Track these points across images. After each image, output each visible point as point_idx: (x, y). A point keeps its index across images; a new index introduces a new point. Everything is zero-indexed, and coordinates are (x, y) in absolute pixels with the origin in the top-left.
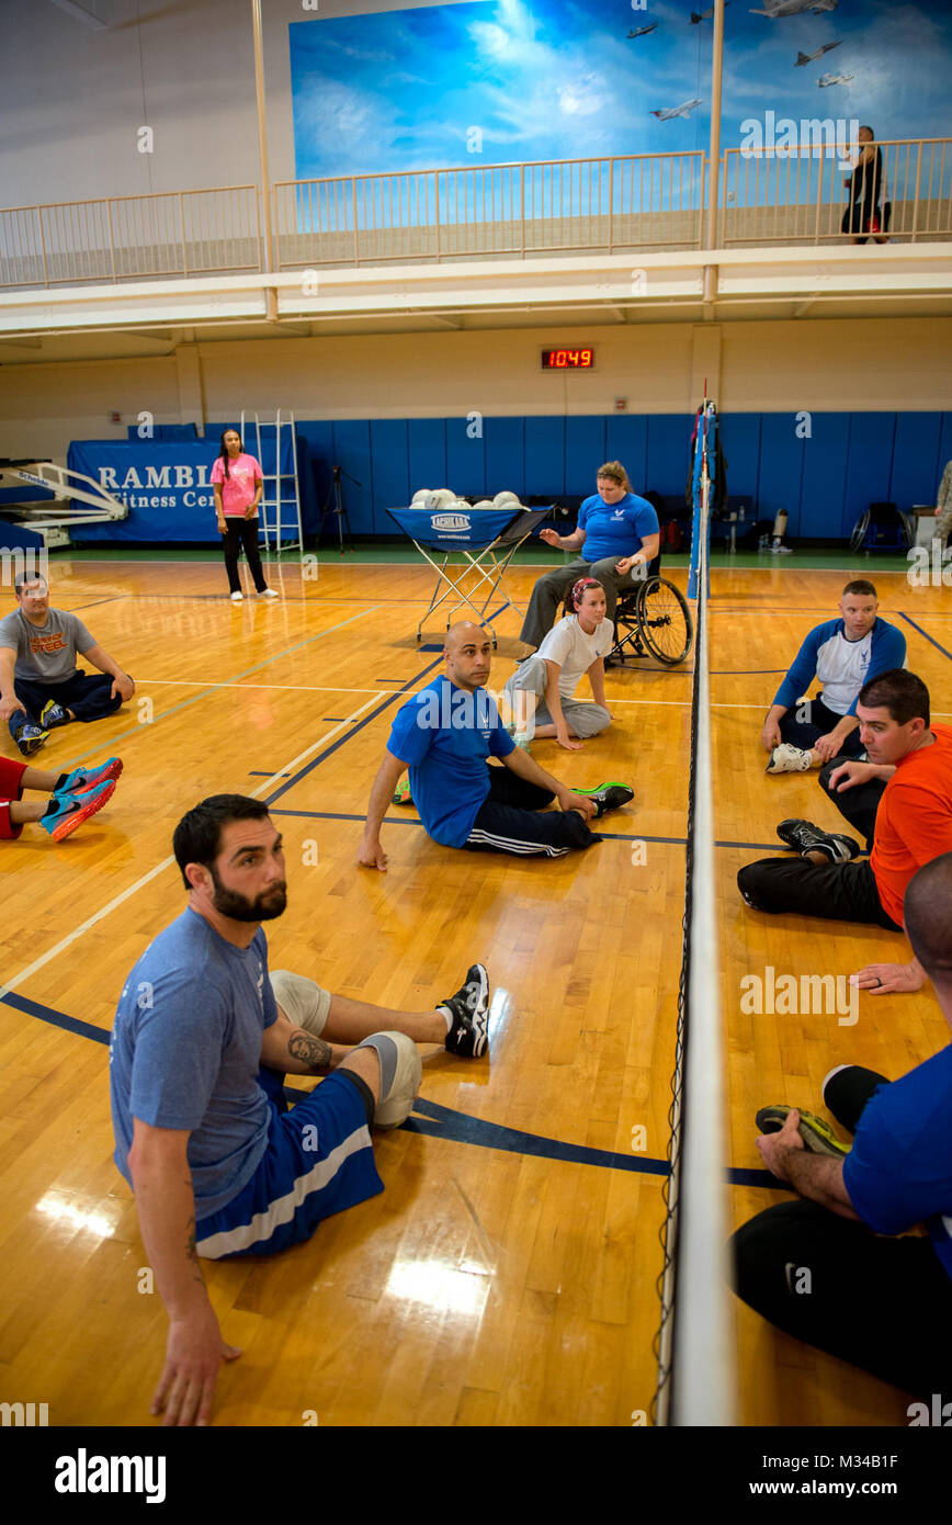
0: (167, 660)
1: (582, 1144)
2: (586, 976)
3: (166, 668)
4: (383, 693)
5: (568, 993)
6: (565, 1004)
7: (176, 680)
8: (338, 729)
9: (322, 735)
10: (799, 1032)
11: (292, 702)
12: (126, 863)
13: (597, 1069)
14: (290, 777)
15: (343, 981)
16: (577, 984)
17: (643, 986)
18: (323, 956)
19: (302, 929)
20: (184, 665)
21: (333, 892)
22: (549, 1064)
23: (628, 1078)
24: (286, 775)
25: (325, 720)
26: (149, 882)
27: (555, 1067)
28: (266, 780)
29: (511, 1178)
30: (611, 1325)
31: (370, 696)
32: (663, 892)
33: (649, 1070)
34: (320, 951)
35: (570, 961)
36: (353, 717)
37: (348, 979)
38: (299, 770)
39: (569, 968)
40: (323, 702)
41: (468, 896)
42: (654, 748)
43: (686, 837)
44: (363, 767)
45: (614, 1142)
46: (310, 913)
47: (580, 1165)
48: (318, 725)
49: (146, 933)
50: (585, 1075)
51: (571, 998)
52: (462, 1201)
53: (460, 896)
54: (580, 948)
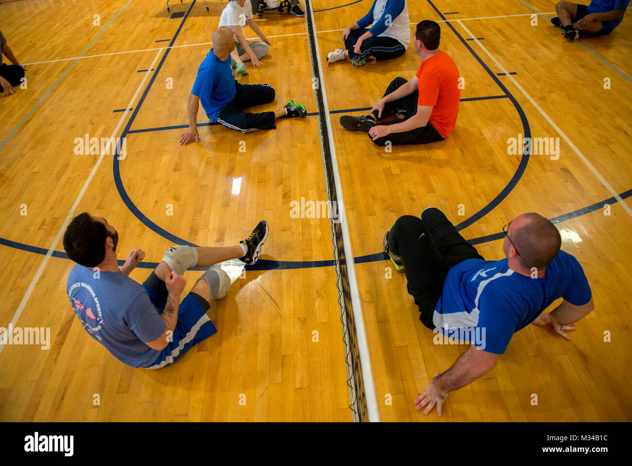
0: (43, 46)
1: (302, 261)
2: (288, 189)
3: (45, 52)
4: (161, 49)
5: (283, 198)
6: (284, 203)
7: (54, 59)
8: (147, 76)
9: (140, 82)
10: (371, 197)
11: (118, 63)
12: (75, 175)
13: (301, 230)
14: (133, 110)
15: (193, 213)
16: (285, 193)
17: (311, 189)
18: (181, 203)
19: (168, 192)
20: (53, 48)
21: (175, 170)
22: (283, 231)
23: (313, 231)
24: (131, 109)
25: (138, 71)
26: (90, 183)
27: (285, 232)
28: (123, 114)
29: (280, 279)
30: (324, 323)
31: (156, 52)
32: (311, 142)
33: (320, 225)
34: (179, 201)
35: (281, 183)
36: (151, 68)
37: (195, 211)
38: (136, 105)
39: (281, 186)
40: (134, 60)
41: (232, 160)
42: (295, 63)
43: (318, 111)
44: (165, 98)
45: (312, 257)
46: (168, 183)
47: (302, 269)
48: (136, 76)
49: (101, 208)
50: (298, 233)
51: (285, 200)
52: (265, 293)
53: (229, 161)
54: (283, 176)
